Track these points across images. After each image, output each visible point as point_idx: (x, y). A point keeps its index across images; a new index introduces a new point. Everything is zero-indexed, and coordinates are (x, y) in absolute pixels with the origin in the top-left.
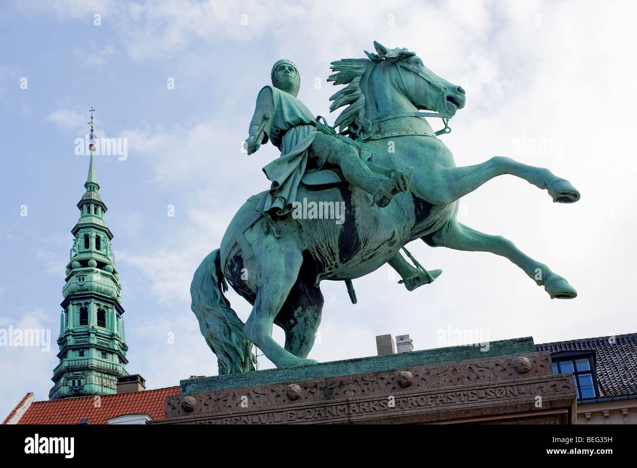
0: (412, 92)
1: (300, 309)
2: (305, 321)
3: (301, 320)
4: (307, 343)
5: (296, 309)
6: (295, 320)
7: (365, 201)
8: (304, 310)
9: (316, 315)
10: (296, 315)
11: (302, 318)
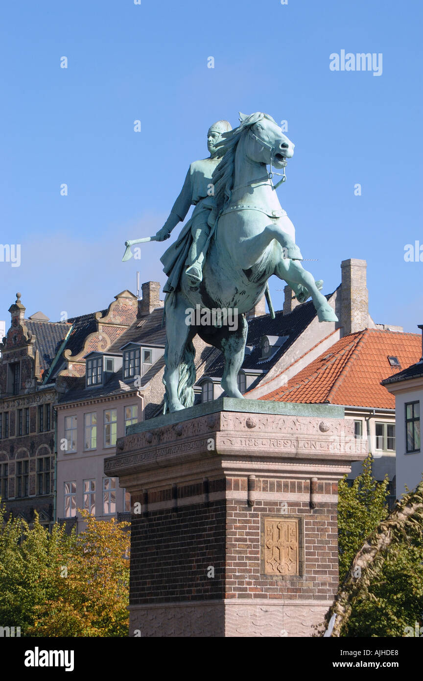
0: (254, 159)
1: (224, 340)
2: (230, 347)
3: (227, 347)
4: (232, 364)
5: (222, 340)
6: (223, 348)
7: (211, 273)
8: (227, 340)
9: (237, 340)
10: (223, 345)
11: (227, 346)
